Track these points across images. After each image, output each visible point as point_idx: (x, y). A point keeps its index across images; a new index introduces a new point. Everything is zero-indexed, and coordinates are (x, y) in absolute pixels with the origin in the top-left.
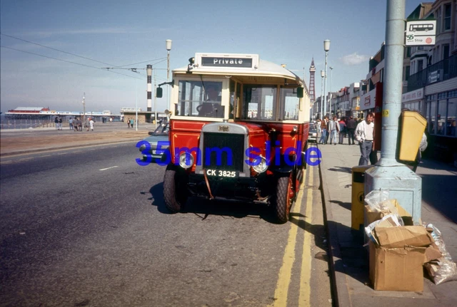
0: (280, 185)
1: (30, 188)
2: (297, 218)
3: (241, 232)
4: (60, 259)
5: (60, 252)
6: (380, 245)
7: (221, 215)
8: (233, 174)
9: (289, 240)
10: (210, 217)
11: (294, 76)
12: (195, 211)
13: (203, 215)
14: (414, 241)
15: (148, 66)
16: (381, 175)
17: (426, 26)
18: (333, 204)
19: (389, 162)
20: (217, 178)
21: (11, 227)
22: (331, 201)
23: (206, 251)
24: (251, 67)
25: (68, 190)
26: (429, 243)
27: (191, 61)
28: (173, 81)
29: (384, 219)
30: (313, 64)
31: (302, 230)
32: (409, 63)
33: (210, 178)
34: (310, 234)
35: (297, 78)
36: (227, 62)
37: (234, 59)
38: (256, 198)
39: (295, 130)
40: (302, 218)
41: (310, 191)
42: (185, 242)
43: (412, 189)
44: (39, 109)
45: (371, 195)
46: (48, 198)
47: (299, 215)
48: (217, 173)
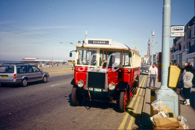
0: (121, 95)
1: (20, 93)
2: (130, 110)
3: (103, 116)
4: (22, 126)
5: (23, 123)
6: (156, 126)
7: (96, 107)
8: (100, 90)
9: (123, 120)
10: (91, 108)
11: (128, 48)
12: (85, 105)
13: (88, 108)
14: (171, 125)
15: (79, 41)
16: (160, 93)
17: (180, 28)
18: (147, 104)
19: (164, 88)
20: (94, 91)
21: (6, 111)
22: (146, 103)
23: (85, 124)
24: (108, 44)
25: (34, 95)
26: (178, 126)
27: (84, 42)
28: (77, 50)
29: (159, 113)
30: (149, 41)
31: (130, 116)
32: (190, 41)
33: (91, 92)
34: (134, 118)
35: (129, 49)
36: (99, 42)
37: (101, 41)
38: (111, 101)
39: (129, 71)
40: (132, 110)
41: (139, 97)
42: (77, 120)
43: (174, 100)
44: (35, 59)
45: (154, 102)
46: (26, 98)
47: (131, 109)
48: (94, 89)
